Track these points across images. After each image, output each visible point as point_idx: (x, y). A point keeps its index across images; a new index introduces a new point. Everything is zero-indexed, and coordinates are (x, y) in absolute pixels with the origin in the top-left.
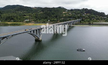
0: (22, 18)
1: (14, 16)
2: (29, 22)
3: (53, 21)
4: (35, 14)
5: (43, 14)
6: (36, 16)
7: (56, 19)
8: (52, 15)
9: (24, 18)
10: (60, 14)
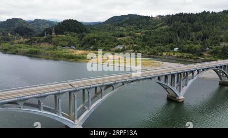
0: (112, 42)
1: (98, 37)
2: (123, 51)
3: (188, 51)
4: (145, 33)
5: (165, 31)
6: (144, 37)
7: (198, 47)
8: (193, 34)
9: (116, 41)
10: (219, 31)
